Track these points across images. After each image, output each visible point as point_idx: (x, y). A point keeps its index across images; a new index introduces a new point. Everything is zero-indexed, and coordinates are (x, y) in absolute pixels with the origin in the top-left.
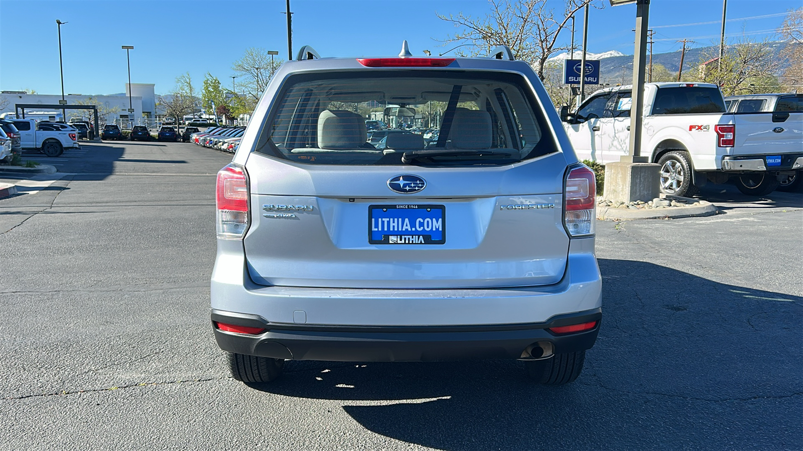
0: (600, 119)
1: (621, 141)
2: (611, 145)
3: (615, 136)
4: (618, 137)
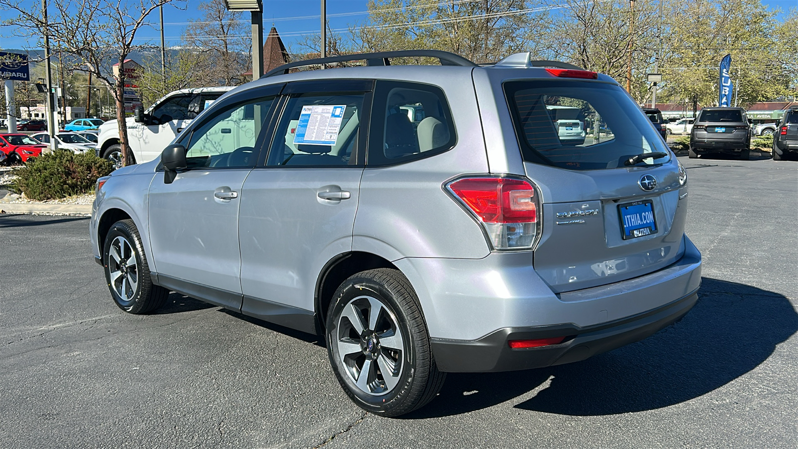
0: (184, 121)
1: (215, 143)
2: (203, 148)
3: (207, 138)
4: (211, 140)
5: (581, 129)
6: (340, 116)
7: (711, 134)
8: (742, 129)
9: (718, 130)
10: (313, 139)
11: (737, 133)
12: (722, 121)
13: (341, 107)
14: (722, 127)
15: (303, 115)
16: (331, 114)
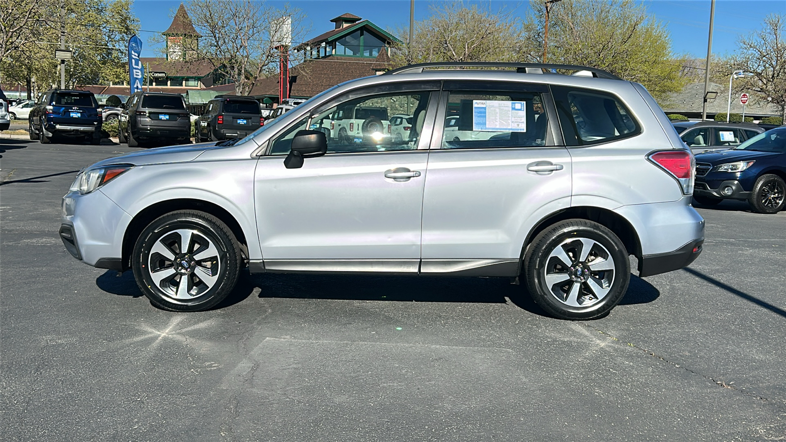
5: (5, 111)
6: (523, 109)
7: (156, 121)
8: (184, 116)
9: (163, 117)
10: (498, 127)
11: (183, 121)
12: (165, 108)
13: (521, 103)
14: (165, 114)
15: (475, 108)
16: (511, 108)
